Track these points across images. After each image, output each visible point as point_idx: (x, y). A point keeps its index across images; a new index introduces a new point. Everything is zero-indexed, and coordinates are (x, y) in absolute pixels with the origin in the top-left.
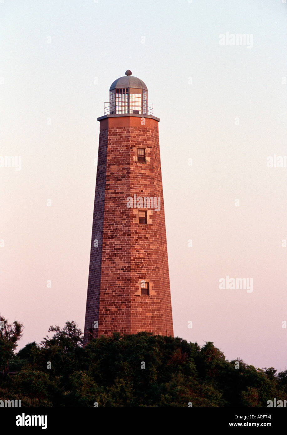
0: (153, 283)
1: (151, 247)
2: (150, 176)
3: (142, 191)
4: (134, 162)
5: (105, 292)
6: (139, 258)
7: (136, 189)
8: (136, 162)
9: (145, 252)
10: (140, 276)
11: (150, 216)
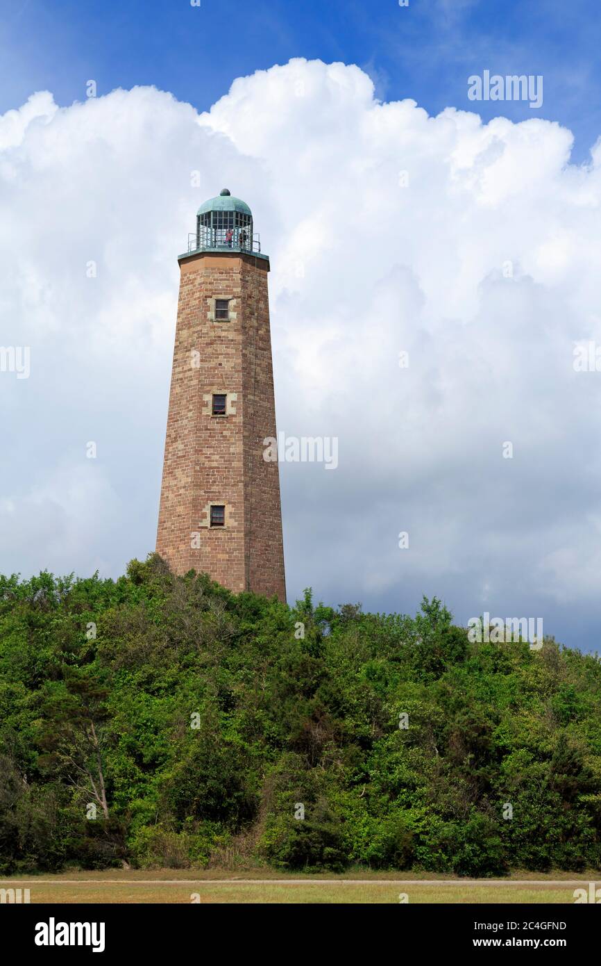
0: (233, 507)
1: (232, 450)
2: (235, 340)
3: (220, 364)
4: (208, 320)
5: (163, 525)
6: (210, 468)
7: (210, 361)
8: (212, 321)
9: (220, 457)
10: (208, 496)
11: (233, 402)
